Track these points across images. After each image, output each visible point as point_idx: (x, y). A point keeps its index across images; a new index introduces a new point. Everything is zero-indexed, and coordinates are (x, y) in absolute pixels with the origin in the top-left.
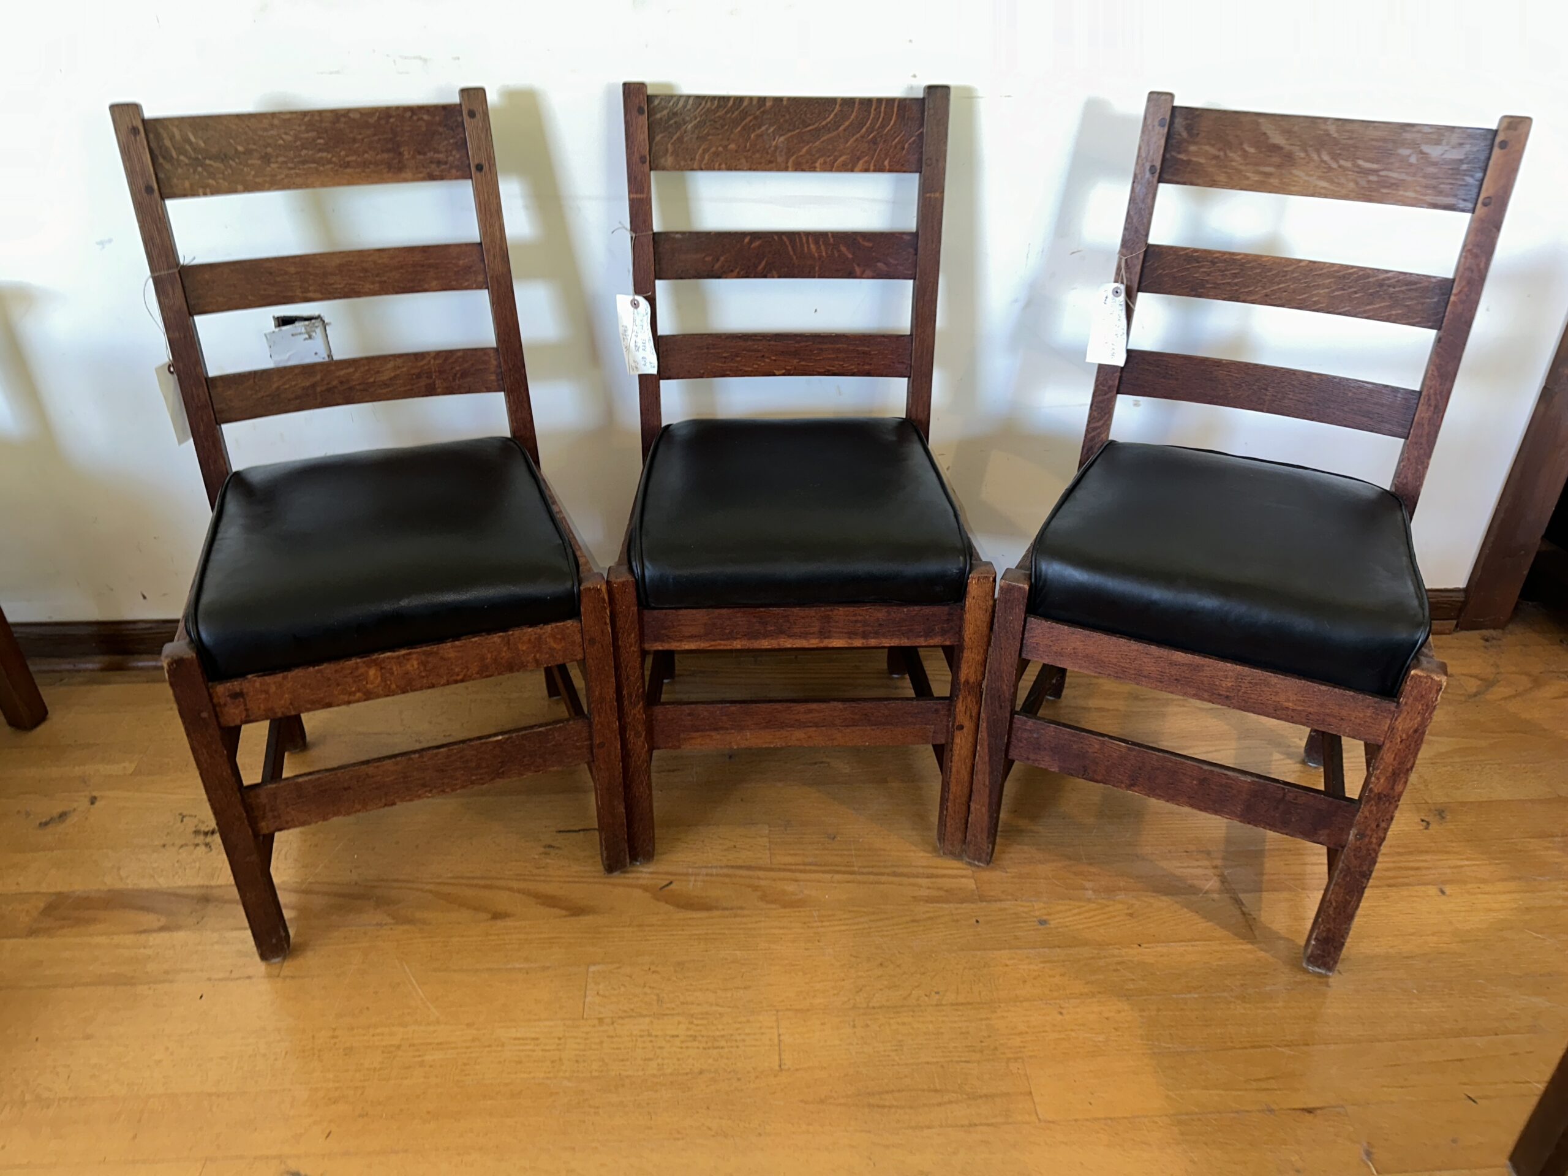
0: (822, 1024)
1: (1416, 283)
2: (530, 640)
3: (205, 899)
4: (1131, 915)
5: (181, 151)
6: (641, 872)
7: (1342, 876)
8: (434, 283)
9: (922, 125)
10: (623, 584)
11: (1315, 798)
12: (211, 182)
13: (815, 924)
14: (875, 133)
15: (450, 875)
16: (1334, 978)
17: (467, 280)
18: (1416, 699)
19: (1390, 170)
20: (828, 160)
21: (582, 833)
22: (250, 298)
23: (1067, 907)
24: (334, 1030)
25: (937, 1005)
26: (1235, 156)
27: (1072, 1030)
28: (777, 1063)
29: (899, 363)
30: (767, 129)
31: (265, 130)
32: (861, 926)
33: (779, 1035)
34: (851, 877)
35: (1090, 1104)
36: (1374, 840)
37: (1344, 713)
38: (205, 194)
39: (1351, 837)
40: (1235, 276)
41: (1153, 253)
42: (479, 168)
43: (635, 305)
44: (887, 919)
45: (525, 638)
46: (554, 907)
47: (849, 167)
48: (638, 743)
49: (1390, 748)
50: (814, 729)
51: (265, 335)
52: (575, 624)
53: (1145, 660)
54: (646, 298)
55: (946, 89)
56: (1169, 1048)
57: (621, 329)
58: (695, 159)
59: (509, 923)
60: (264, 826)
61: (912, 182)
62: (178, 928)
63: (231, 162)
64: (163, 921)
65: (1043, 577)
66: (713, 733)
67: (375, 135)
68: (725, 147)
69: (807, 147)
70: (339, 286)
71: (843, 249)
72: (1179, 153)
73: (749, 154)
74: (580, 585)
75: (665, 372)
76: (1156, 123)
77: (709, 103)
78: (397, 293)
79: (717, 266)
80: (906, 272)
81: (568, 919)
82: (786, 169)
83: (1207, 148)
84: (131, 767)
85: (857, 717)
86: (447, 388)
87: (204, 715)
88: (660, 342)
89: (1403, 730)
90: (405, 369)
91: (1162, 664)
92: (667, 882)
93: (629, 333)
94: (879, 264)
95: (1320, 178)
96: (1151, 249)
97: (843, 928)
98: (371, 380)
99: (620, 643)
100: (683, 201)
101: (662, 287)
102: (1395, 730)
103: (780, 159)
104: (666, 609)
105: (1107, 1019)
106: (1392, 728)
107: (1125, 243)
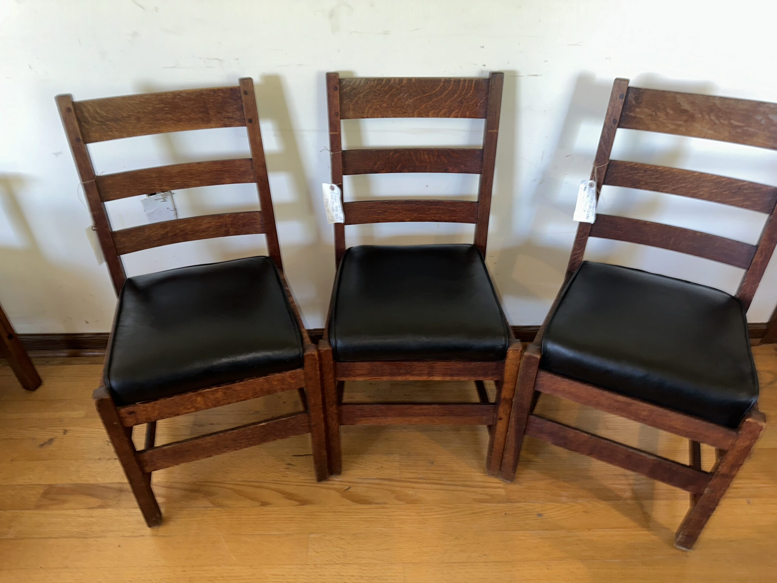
2: (278, 379)
4: (585, 512)
5: (94, 118)
6: (335, 481)
8: (228, 179)
9: (488, 93)
10: (326, 351)
11: (688, 470)
12: (111, 133)
13: (423, 514)
14: (462, 97)
15: (239, 480)
16: (690, 553)
18: (747, 433)
19: (749, 127)
20: (436, 111)
21: (304, 457)
22: (132, 191)
23: (553, 507)
24: (184, 567)
25: (484, 562)
26: (662, 116)
29: (471, 216)
30: (403, 96)
31: (137, 105)
32: (446, 516)
34: (442, 487)
38: (107, 140)
39: (706, 491)
40: (657, 178)
41: (613, 164)
42: (250, 121)
43: (332, 188)
44: (460, 511)
45: (276, 379)
46: (291, 500)
47: (447, 115)
48: (333, 423)
50: (424, 417)
52: (301, 371)
54: (338, 185)
55: (502, 74)
57: (325, 201)
58: (364, 112)
59: (269, 508)
60: (147, 469)
61: (481, 123)
62: (108, 506)
63: (120, 123)
64: (100, 502)
65: (548, 353)
66: (371, 418)
67: (195, 104)
68: (380, 105)
69: (425, 105)
71: (443, 158)
72: (630, 112)
73: (394, 108)
74: (303, 352)
75: (348, 221)
76: (618, 97)
77: (372, 82)
79: (376, 167)
80: (476, 170)
81: (299, 507)
82: (413, 116)
83: (646, 110)
84: (83, 413)
85: (446, 412)
86: (235, 232)
87: (116, 423)
88: (345, 206)
89: (739, 446)
90: (214, 223)
92: (348, 487)
93: (329, 202)
94: (463, 165)
95: (709, 129)
96: (611, 162)
98: (197, 229)
99: (324, 378)
103: (410, 111)
104: (348, 362)
105: (572, 573)
106: (733, 444)
107: (596, 159)
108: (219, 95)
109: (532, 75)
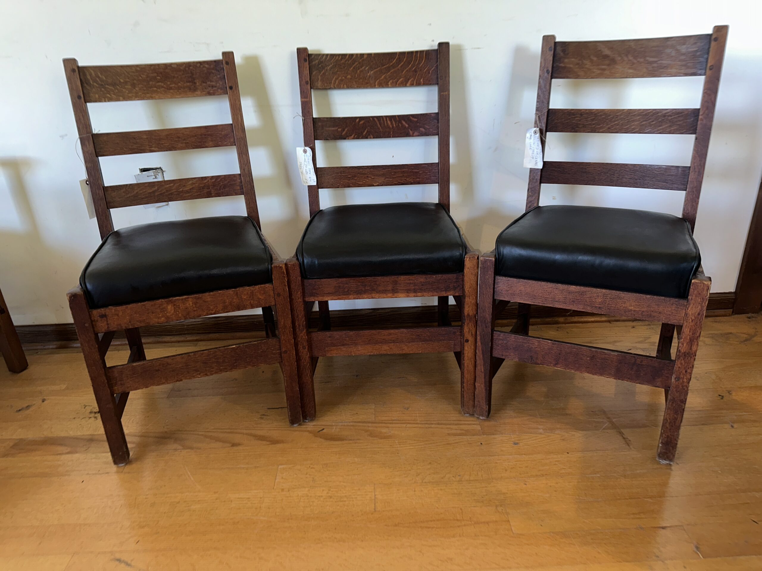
0: (398, 490)
1: (682, 113)
2: (248, 293)
3: (91, 440)
4: (563, 440)
5: (95, 81)
6: (309, 425)
7: (671, 403)
8: (211, 143)
9: (437, 62)
10: (293, 265)
11: (652, 360)
12: (108, 95)
13: (397, 446)
14: (415, 67)
15: (213, 428)
16: (674, 467)
17: (226, 141)
18: (696, 296)
19: (662, 60)
20: (394, 81)
21: (280, 409)
22: (125, 149)
23: (529, 437)
24: (147, 495)
25: (459, 481)
26: (587, 63)
27: (531, 492)
28: (373, 508)
29: (433, 176)
30: (365, 68)
31: (134, 72)
32: (420, 447)
33: (375, 495)
34: (416, 425)
35: (541, 526)
36: (685, 380)
37: (661, 309)
38: (105, 101)
39: (673, 380)
40: (593, 120)
42: (231, 89)
43: (305, 151)
44: (434, 443)
45: (245, 292)
46: (264, 441)
47: (404, 84)
48: (305, 354)
49: (686, 325)
50: (393, 344)
51: (135, 176)
52: (270, 286)
53: (557, 292)
54: (310, 148)
55: (447, 44)
56: (584, 499)
57: (299, 164)
58: (332, 83)
59: (240, 448)
60: (116, 389)
61: (435, 90)
62: (76, 452)
63: (118, 87)
64: (69, 450)
65: (502, 254)
66: (342, 347)
67: (183, 74)
68: (346, 77)
69: (384, 75)
70: (166, 145)
71: (404, 123)
72: (560, 63)
73: (357, 80)
74: (271, 264)
75: (320, 185)
76: (548, 50)
78: (194, 148)
79: (343, 133)
80: (434, 131)
81: (270, 445)
82: (374, 87)
83: (573, 60)
84: (64, 387)
85: (414, 337)
86: (217, 193)
87: (87, 325)
88: (317, 170)
89: (692, 314)
90: (197, 185)
91: (565, 294)
92: (322, 429)
93: (303, 165)
94: (421, 129)
95: (630, 68)
96: (551, 111)
97: (412, 447)
98: (181, 190)
99: (293, 297)
100: (328, 105)
101: (318, 144)
102: (688, 315)
103: (371, 82)
104: (315, 279)
105: (550, 486)
106: (686, 314)
107: (537, 109)
108: (205, 67)
109: (475, 48)
